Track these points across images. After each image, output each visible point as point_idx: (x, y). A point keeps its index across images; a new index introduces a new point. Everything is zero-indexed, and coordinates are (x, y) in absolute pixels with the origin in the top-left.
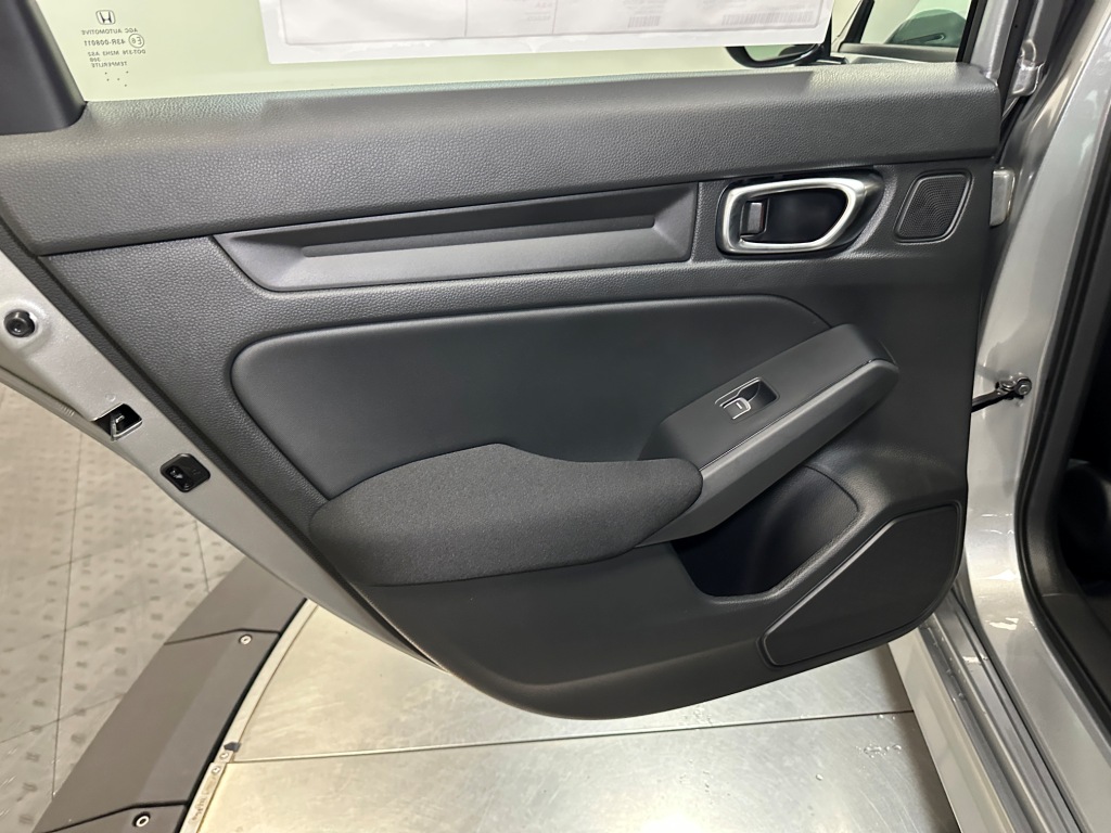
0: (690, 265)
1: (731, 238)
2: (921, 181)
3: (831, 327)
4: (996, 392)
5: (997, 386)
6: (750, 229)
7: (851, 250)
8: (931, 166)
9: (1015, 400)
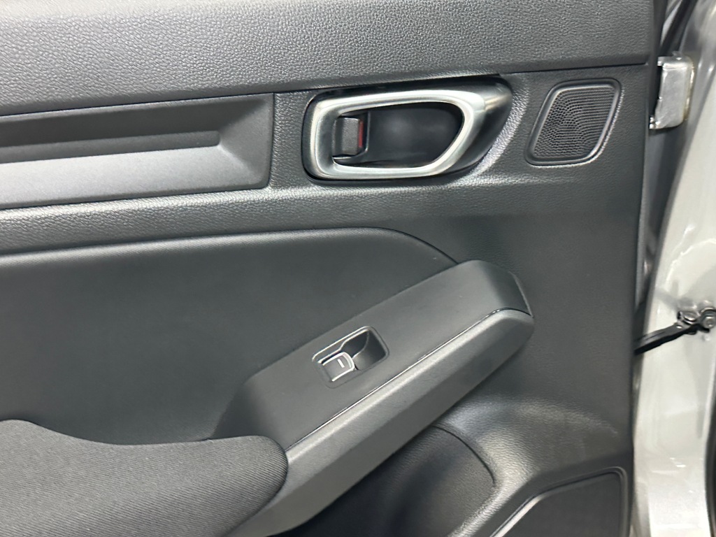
0: (269, 193)
1: (322, 160)
2: (559, 92)
3: (457, 263)
4: (676, 325)
5: (679, 318)
6: (344, 149)
7: (475, 174)
8: (571, 75)
9: (700, 333)
